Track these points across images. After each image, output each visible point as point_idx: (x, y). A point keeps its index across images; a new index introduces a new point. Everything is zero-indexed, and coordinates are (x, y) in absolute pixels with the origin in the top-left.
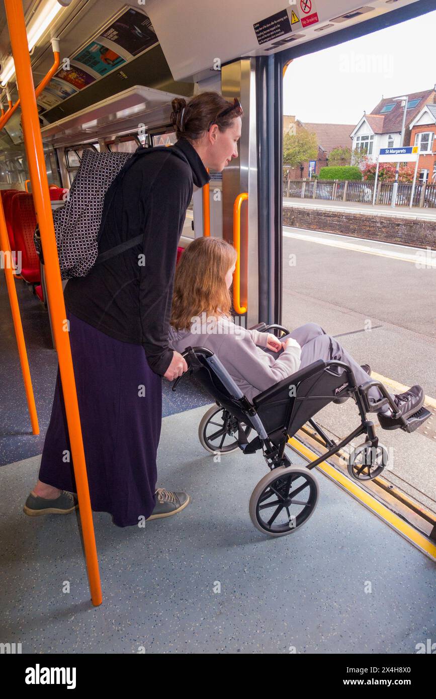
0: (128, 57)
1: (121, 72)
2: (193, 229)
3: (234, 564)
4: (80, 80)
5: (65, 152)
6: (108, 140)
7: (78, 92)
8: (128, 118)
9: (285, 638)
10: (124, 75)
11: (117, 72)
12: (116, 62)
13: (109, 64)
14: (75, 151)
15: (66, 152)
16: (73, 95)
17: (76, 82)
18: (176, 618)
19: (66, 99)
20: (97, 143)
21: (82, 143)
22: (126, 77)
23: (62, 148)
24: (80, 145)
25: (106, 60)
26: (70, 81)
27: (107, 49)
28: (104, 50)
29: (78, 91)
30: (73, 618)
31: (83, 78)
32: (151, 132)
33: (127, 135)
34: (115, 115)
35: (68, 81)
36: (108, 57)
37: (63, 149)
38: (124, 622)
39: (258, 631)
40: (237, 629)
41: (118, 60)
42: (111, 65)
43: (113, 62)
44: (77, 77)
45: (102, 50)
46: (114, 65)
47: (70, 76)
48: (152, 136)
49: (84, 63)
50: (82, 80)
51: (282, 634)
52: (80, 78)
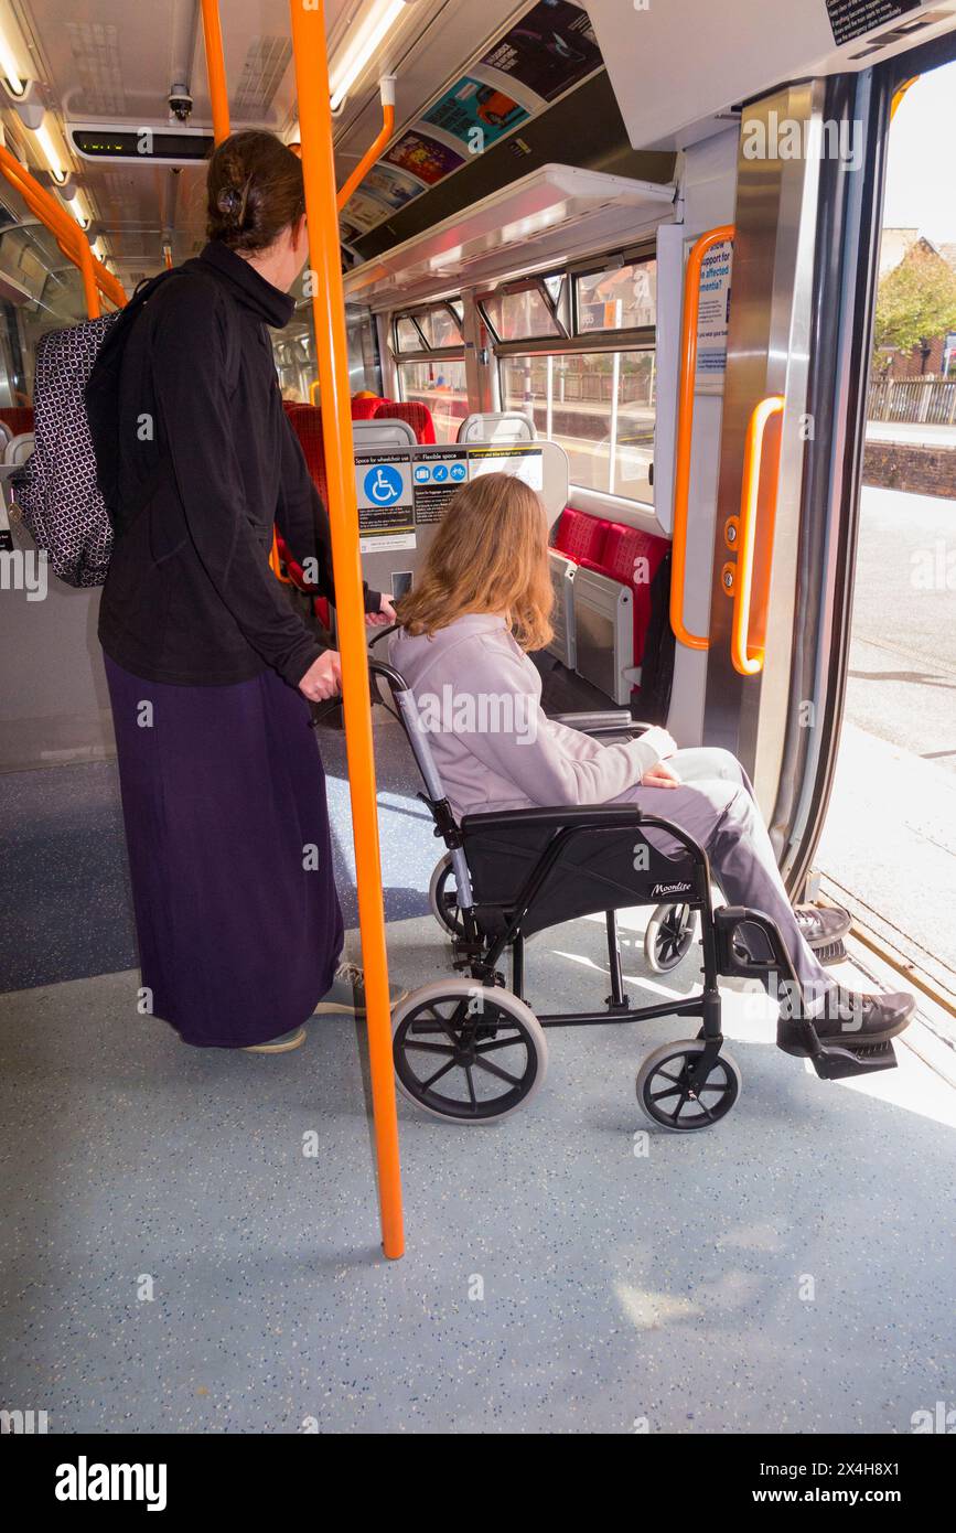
0: (535, 105)
1: (519, 141)
2: (651, 483)
3: (693, 1228)
4: (432, 163)
5: (392, 320)
6: (479, 291)
7: (427, 190)
8: (526, 241)
9: (800, 1412)
10: (525, 147)
11: (511, 141)
12: (507, 120)
13: (494, 123)
14: (413, 318)
15: (396, 320)
16: (418, 197)
17: (423, 169)
18: (555, 1318)
19: (402, 208)
20: (457, 298)
21: (427, 300)
22: (529, 151)
23: (387, 313)
24: (424, 304)
25: (488, 115)
26: (413, 169)
27: (492, 92)
28: (486, 94)
29: (427, 187)
30: (345, 1272)
31: (438, 159)
32: (574, 270)
33: (523, 279)
34: (499, 235)
35: (407, 168)
36: (492, 109)
37: (390, 316)
38: (445, 1304)
39: (738, 1385)
40: (690, 1369)
41: (514, 111)
42: (497, 127)
43: (503, 118)
44: (427, 158)
45: (482, 94)
46: (504, 127)
47: (413, 157)
48: (575, 277)
49: (443, 126)
50: (437, 164)
51: (794, 1402)
52: (433, 160)
